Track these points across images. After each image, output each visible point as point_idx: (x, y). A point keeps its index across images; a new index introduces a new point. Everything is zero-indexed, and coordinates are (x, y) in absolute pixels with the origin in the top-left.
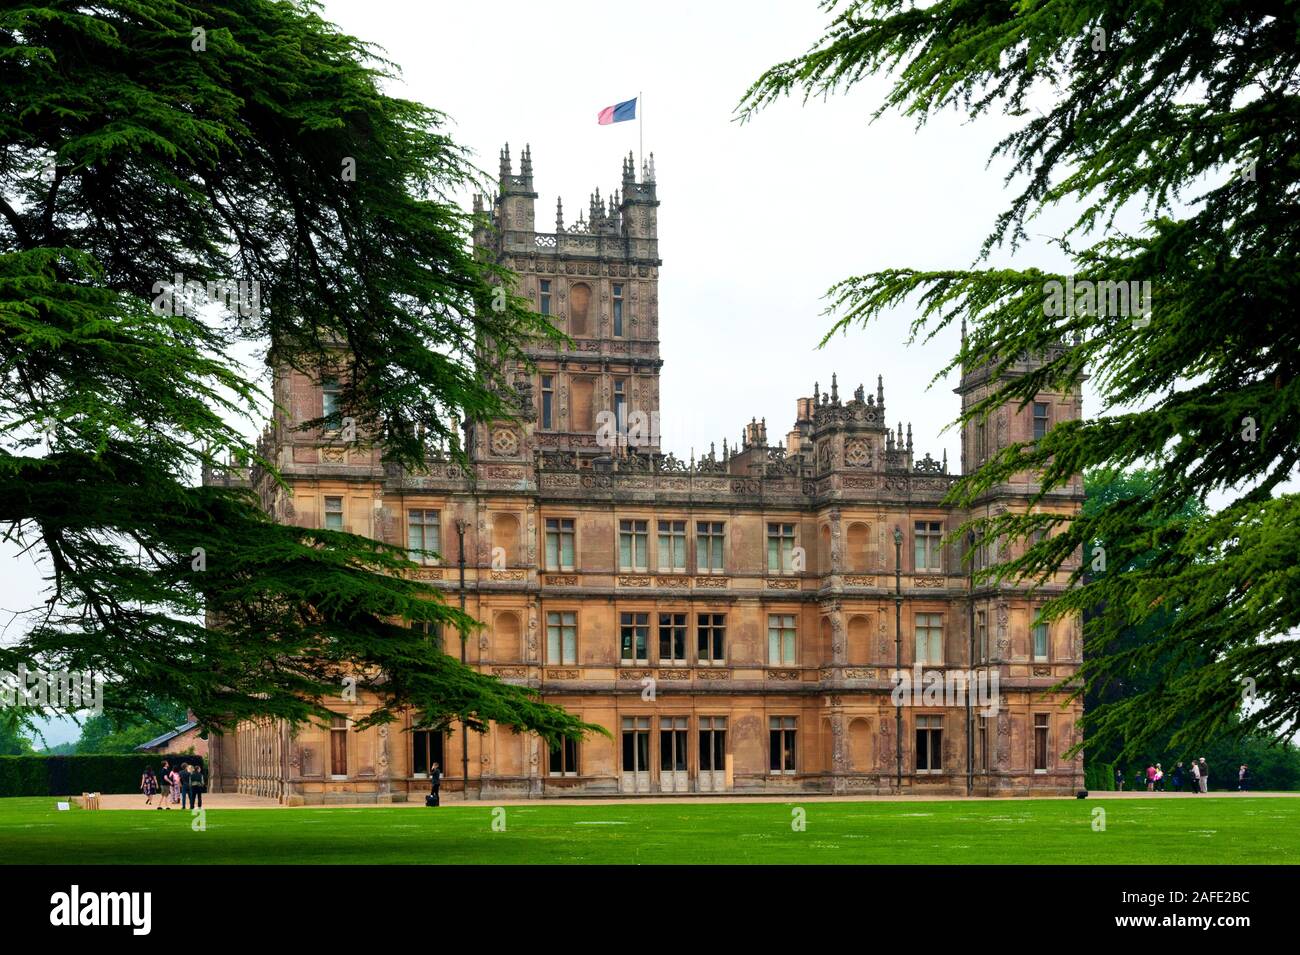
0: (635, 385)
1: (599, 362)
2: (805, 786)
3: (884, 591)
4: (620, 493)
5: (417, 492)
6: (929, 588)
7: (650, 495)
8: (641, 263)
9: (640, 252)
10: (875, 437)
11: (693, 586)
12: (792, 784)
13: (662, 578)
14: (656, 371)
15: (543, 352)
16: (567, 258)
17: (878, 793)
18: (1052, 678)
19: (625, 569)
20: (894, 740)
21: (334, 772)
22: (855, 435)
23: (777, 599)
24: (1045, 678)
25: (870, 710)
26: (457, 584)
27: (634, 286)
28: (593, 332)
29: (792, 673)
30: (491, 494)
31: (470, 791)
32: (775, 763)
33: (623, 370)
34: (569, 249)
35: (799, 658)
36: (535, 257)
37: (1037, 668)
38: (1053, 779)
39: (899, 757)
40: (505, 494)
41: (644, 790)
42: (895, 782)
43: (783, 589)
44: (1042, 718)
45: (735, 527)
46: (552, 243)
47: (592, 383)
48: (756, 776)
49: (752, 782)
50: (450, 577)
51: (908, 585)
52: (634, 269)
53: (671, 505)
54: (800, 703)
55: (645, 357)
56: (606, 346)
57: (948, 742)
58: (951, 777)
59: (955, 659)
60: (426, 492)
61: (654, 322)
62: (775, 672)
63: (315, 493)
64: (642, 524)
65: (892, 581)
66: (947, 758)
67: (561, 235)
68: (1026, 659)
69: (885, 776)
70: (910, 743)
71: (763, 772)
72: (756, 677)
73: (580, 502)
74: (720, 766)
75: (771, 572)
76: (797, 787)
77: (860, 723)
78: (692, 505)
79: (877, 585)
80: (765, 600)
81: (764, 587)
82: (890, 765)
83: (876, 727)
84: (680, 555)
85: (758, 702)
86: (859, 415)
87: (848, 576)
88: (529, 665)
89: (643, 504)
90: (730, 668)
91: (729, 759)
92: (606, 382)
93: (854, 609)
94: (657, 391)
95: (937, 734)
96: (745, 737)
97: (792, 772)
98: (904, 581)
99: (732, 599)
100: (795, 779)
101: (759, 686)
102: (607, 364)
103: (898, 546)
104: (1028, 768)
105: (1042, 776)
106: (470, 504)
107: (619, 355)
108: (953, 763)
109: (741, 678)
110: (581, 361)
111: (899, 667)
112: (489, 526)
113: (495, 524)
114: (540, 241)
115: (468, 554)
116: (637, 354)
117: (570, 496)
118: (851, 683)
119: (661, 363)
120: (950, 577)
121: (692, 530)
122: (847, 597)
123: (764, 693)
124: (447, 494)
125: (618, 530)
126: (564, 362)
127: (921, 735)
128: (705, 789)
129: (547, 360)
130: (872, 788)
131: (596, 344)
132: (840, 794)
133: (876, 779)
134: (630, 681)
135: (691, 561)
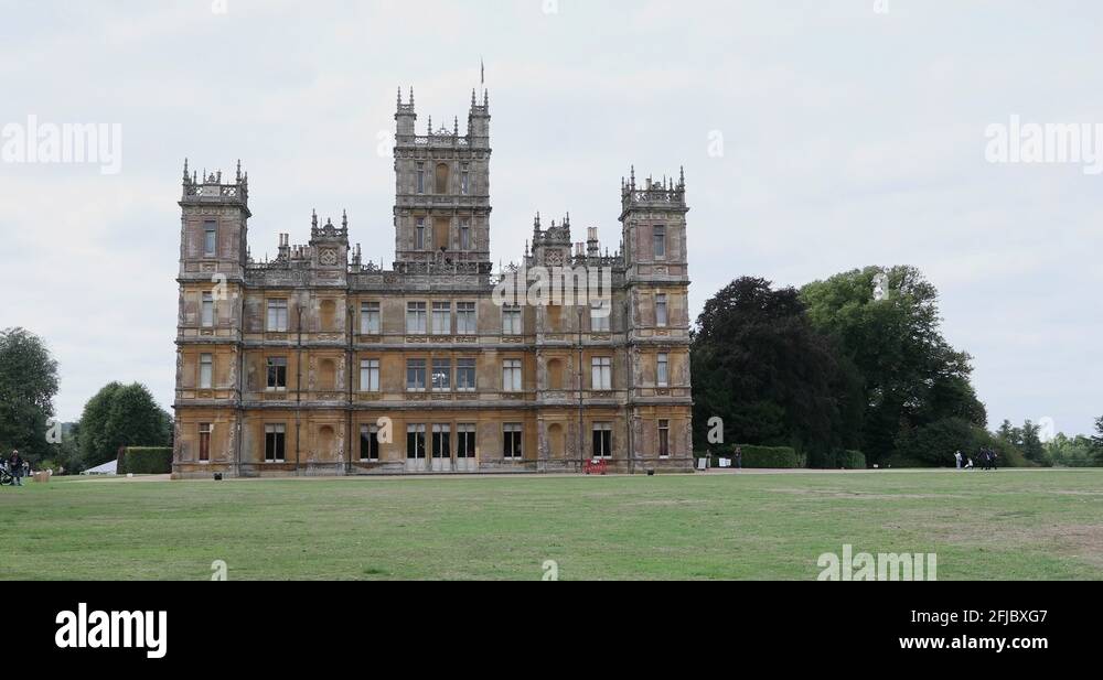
0: (474, 222)
1: (452, 209)
2: (526, 468)
3: (570, 343)
4: (407, 286)
5: (273, 288)
6: (601, 341)
7: (427, 287)
8: (478, 150)
9: (478, 145)
10: (564, 249)
11: (454, 343)
12: (518, 466)
13: (435, 338)
14: (488, 214)
15: (417, 204)
16: (433, 150)
17: (567, 472)
18: (670, 397)
19: (411, 332)
20: (578, 437)
21: (201, 459)
22: (553, 247)
23: (508, 349)
24: (666, 397)
25: (561, 418)
26: (296, 343)
27: (474, 164)
28: (451, 191)
29: (518, 395)
30: (318, 289)
31: (300, 471)
32: (507, 453)
33: (466, 213)
34: (436, 145)
35: (524, 386)
36: (414, 150)
37: (660, 390)
38: (671, 463)
39: (582, 448)
40: (326, 288)
41: (421, 470)
42: (579, 464)
43: (512, 344)
44: (664, 422)
45: (481, 306)
46: (425, 141)
47: (448, 221)
48: (494, 461)
49: (491, 465)
50: (291, 341)
51: (587, 340)
52: (474, 155)
53: (439, 292)
54: (522, 415)
55: (480, 205)
56: (456, 200)
57: (614, 438)
58: (616, 461)
59: (619, 386)
60: (278, 288)
61: (487, 185)
62: (507, 395)
63: (198, 290)
64: (422, 305)
65: (576, 337)
66: (615, 448)
67: (430, 137)
68: (652, 385)
69: (572, 461)
70: (589, 439)
71: (499, 459)
72: (495, 399)
73: (382, 292)
74: (472, 454)
75: (505, 332)
76: (521, 468)
77: (555, 427)
78: (455, 293)
79: (566, 341)
80: (501, 350)
81: (501, 343)
82: (575, 453)
83: (566, 429)
84: (448, 323)
85: (496, 414)
86: (553, 236)
87: (547, 334)
88: (339, 392)
89: (422, 292)
90: (478, 393)
91: (477, 449)
92: (455, 221)
93: (551, 355)
94: (488, 225)
95: (607, 433)
96: (487, 436)
97: (519, 458)
98: (584, 337)
99: (479, 350)
100: (520, 462)
101: (496, 403)
102: (458, 210)
103: (580, 315)
104: (655, 455)
105: (665, 460)
106: (306, 295)
107: (464, 205)
108: (618, 452)
109: (484, 400)
110: (441, 209)
111: (582, 391)
112: (317, 308)
113: (321, 305)
114: (417, 141)
115: (304, 325)
116: (474, 204)
117: (376, 288)
118: (548, 401)
119: (490, 209)
120: (614, 334)
121: (454, 307)
122: (545, 347)
123: (500, 409)
124: (292, 288)
125: (406, 308)
126: (431, 210)
127: (596, 434)
128: (461, 469)
129: (420, 209)
130: (564, 468)
131: (450, 199)
132: (542, 472)
133: (566, 463)
134: (412, 401)
135: (454, 326)
